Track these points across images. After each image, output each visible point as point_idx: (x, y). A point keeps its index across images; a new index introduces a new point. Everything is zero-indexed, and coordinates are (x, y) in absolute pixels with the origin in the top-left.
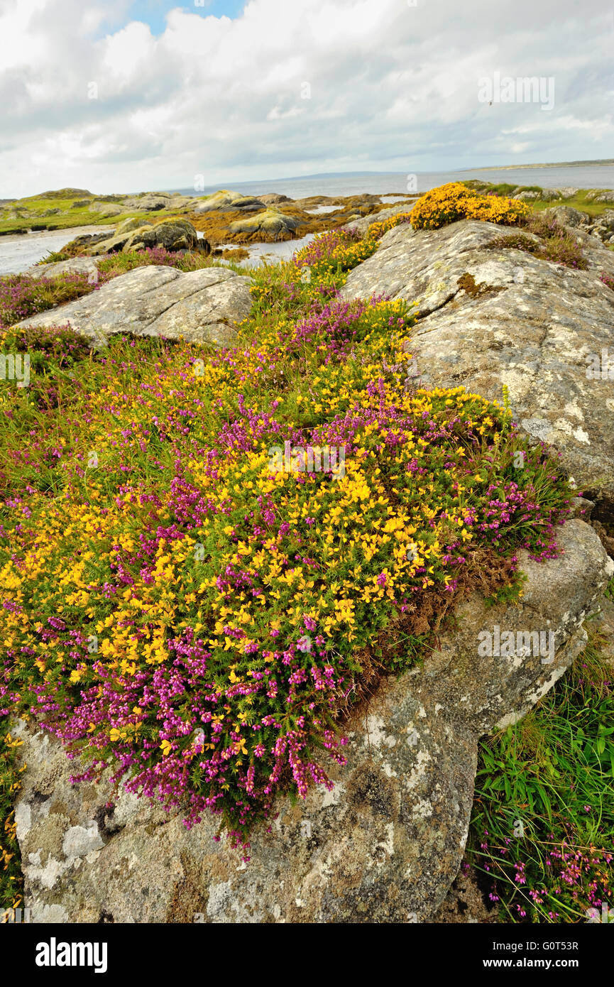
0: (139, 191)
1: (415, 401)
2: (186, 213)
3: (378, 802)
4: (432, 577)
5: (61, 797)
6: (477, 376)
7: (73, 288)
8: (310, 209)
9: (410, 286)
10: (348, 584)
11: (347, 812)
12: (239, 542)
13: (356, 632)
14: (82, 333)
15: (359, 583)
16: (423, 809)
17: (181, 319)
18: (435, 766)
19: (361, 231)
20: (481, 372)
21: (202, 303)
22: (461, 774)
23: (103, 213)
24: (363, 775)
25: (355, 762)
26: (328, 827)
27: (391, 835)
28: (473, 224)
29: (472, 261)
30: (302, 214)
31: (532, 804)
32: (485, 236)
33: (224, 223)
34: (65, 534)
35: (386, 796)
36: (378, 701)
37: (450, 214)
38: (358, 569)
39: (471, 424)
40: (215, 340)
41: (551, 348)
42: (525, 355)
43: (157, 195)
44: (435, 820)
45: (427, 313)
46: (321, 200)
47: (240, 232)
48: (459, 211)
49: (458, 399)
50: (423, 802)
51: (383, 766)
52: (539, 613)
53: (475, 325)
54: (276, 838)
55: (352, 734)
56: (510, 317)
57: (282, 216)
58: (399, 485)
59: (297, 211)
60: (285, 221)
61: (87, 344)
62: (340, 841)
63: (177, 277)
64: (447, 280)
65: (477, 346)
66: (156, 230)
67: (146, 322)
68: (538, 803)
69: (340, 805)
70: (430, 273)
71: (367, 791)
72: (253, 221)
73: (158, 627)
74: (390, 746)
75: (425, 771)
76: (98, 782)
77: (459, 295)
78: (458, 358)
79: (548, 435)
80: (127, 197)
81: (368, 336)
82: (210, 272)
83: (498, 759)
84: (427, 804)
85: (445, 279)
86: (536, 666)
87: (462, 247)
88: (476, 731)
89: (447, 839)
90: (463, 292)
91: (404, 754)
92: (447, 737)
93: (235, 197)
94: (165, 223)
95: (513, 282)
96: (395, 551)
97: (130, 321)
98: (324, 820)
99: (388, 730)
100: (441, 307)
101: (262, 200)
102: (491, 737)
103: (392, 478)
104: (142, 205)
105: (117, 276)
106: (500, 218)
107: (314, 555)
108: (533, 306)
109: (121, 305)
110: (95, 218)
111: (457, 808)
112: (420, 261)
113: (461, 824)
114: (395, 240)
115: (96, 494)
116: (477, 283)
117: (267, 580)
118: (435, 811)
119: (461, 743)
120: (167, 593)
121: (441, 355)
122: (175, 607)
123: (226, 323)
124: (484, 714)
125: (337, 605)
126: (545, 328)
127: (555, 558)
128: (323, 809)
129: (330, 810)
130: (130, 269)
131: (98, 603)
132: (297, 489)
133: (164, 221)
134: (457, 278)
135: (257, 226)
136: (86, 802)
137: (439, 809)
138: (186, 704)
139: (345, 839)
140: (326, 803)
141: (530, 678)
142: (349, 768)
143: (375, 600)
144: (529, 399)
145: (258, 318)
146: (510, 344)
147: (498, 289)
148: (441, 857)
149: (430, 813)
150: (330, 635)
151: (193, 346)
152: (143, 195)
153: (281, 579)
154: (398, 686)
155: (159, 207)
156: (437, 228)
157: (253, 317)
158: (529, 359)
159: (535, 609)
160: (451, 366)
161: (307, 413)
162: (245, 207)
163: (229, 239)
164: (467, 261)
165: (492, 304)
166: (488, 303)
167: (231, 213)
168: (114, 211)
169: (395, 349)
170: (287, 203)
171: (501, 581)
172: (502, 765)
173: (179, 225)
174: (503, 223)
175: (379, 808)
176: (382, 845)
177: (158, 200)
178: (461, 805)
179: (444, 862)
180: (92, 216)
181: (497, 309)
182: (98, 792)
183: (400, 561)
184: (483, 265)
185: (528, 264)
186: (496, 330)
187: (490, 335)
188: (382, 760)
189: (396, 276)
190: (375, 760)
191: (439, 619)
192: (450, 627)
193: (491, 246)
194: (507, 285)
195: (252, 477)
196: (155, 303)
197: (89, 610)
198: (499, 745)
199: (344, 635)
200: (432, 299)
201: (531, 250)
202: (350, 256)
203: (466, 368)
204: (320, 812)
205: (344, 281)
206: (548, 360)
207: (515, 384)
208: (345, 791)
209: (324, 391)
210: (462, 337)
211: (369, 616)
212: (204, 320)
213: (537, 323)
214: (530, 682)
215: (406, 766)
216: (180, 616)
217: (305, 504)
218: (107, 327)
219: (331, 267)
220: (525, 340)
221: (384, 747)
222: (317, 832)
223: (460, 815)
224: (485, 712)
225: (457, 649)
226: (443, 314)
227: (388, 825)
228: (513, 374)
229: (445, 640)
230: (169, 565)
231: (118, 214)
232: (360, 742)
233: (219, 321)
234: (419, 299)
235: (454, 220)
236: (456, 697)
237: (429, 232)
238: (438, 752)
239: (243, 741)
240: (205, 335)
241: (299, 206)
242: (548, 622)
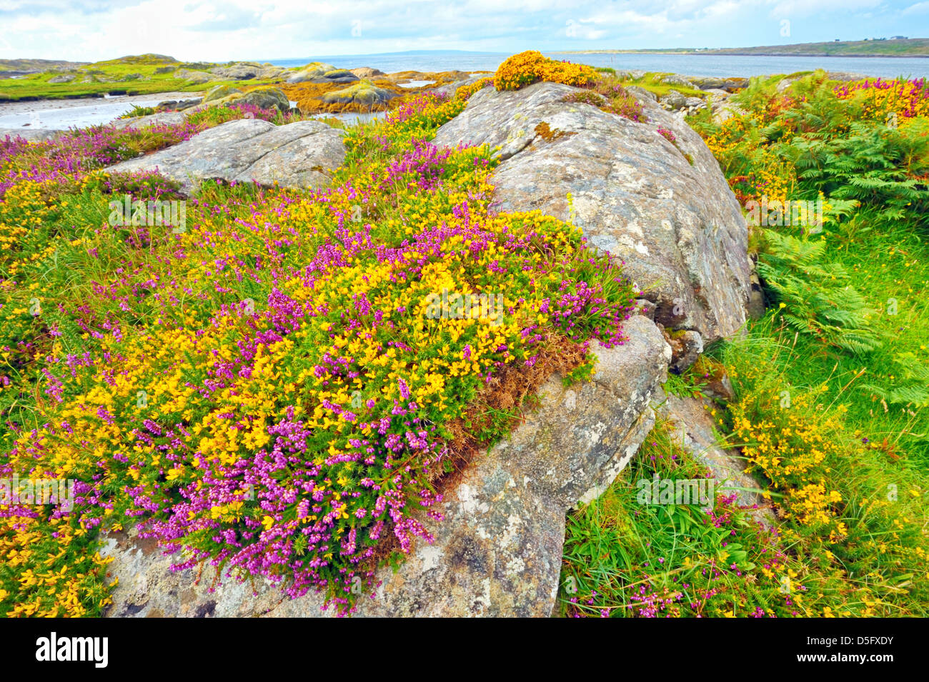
0: (228, 60)
1: (497, 221)
2: (277, 83)
3: (474, 562)
4: (513, 352)
5: (157, 606)
6: (552, 202)
7: (160, 137)
8: (403, 82)
9: (493, 135)
10: (437, 362)
11: (446, 574)
12: (336, 337)
13: (445, 403)
14: (172, 179)
15: (448, 360)
16: (516, 565)
17: (275, 166)
18: (526, 528)
19: (451, 96)
20: (556, 199)
21: (296, 152)
22: (550, 539)
23: (189, 80)
24: (460, 540)
25: (451, 528)
26: (429, 590)
27: (487, 589)
28: (549, 84)
29: (547, 112)
30: (395, 87)
31: (615, 562)
32: (559, 93)
33: (317, 93)
34: (158, 356)
35: (481, 555)
36: (471, 473)
37: (529, 77)
38: (446, 348)
39: (547, 238)
40: (310, 187)
41: (615, 180)
42: (593, 185)
43: (247, 64)
44: (527, 574)
45: (509, 156)
46: (413, 75)
47: (333, 102)
48: (537, 74)
49: (535, 220)
50: (516, 560)
51: (478, 529)
52: (610, 390)
53: (550, 161)
54: (380, 606)
55: (448, 504)
56: (580, 155)
57: (376, 88)
58: (482, 283)
59: (390, 85)
60: (379, 93)
61: (178, 189)
62: (441, 600)
63: (270, 130)
64: (526, 128)
65: (552, 178)
66: (247, 97)
67: (239, 169)
68: (619, 561)
69: (439, 567)
70: (511, 123)
71: (464, 553)
72: (346, 92)
73: (257, 418)
74: (483, 512)
75: (517, 532)
76: (197, 583)
77: (536, 140)
78: (536, 188)
79: (615, 249)
80: (215, 65)
81: (455, 175)
82: (303, 125)
83: (584, 529)
84: (520, 561)
85: (523, 127)
86: (612, 442)
87: (539, 102)
88: (563, 505)
89: (538, 589)
90: (540, 137)
91: (496, 518)
92: (536, 508)
93: (327, 68)
94: (255, 91)
95: (582, 128)
96: (479, 331)
97: (223, 168)
98: (425, 584)
99: (480, 498)
100: (521, 151)
101: (355, 73)
102: (577, 511)
103: (476, 277)
104: (231, 74)
105: (207, 128)
106: (572, 80)
107: (405, 342)
108: (599, 147)
109: (213, 153)
110: (181, 85)
111: (548, 566)
112: (503, 116)
113: (551, 579)
114: (480, 100)
115: (190, 320)
116: (552, 130)
117: (362, 362)
118: (527, 565)
119: (550, 513)
120: (266, 385)
121: (521, 186)
122: (274, 399)
123: (321, 171)
124: (569, 488)
125: (427, 378)
126: (610, 164)
127: (622, 344)
128: (423, 574)
129: (430, 574)
130: (221, 122)
131: (196, 406)
132: (390, 289)
133: (255, 89)
134: (534, 126)
135: (350, 96)
136: (185, 605)
137: (530, 564)
138: (288, 479)
139: (446, 597)
140: (427, 566)
141: (608, 454)
142: (446, 534)
143: (462, 374)
144: (597, 220)
145: (351, 166)
146: (580, 177)
147: (570, 134)
148: (534, 605)
149: (522, 569)
150: (422, 406)
151: (288, 191)
152: (232, 63)
153: (376, 362)
154: (488, 460)
155: (250, 76)
156: (518, 89)
157: (347, 165)
158: (596, 188)
159: (606, 387)
160: (529, 194)
161: (398, 236)
162: (338, 79)
163: (322, 109)
164: (543, 112)
165: (565, 146)
166: (561, 144)
167: (324, 84)
168: (201, 78)
169: (479, 182)
170: (380, 76)
171: (576, 363)
172: (588, 533)
173: (270, 93)
174: (574, 85)
175: (476, 567)
176: (479, 599)
177: (248, 70)
178: (550, 563)
179: (537, 609)
180: (177, 83)
181: (568, 149)
182: (197, 593)
183: (484, 340)
184: (557, 115)
185: (595, 115)
186: (568, 165)
187: (563, 169)
188: (476, 525)
189: (482, 128)
190: (470, 524)
191: (522, 396)
192: (532, 405)
193: (564, 101)
194: (577, 131)
195: (347, 284)
196: (248, 152)
197: (186, 412)
198: (584, 517)
199: (435, 405)
200: (513, 144)
201: (599, 105)
202: (439, 114)
203: (542, 196)
204: (421, 577)
205: (434, 135)
206: (613, 190)
207: (584, 208)
208: (443, 555)
209: (414, 216)
210: (539, 171)
211: (458, 390)
212: (299, 167)
213: (603, 160)
214: (608, 457)
215: (498, 528)
216: (279, 405)
217: (396, 299)
218: (198, 173)
219: (421, 123)
220: (592, 173)
221: (478, 512)
222: (419, 596)
223: (551, 571)
224: (570, 486)
225: (541, 425)
226: (524, 155)
227: (484, 581)
228: (583, 200)
229: (529, 417)
230: (268, 365)
231: (206, 81)
232: (456, 510)
233: (313, 169)
234: (501, 144)
235: (533, 82)
236: (542, 470)
237: (511, 93)
238: (528, 517)
239: (344, 506)
240: (299, 182)
241: (392, 79)
242: (619, 400)
